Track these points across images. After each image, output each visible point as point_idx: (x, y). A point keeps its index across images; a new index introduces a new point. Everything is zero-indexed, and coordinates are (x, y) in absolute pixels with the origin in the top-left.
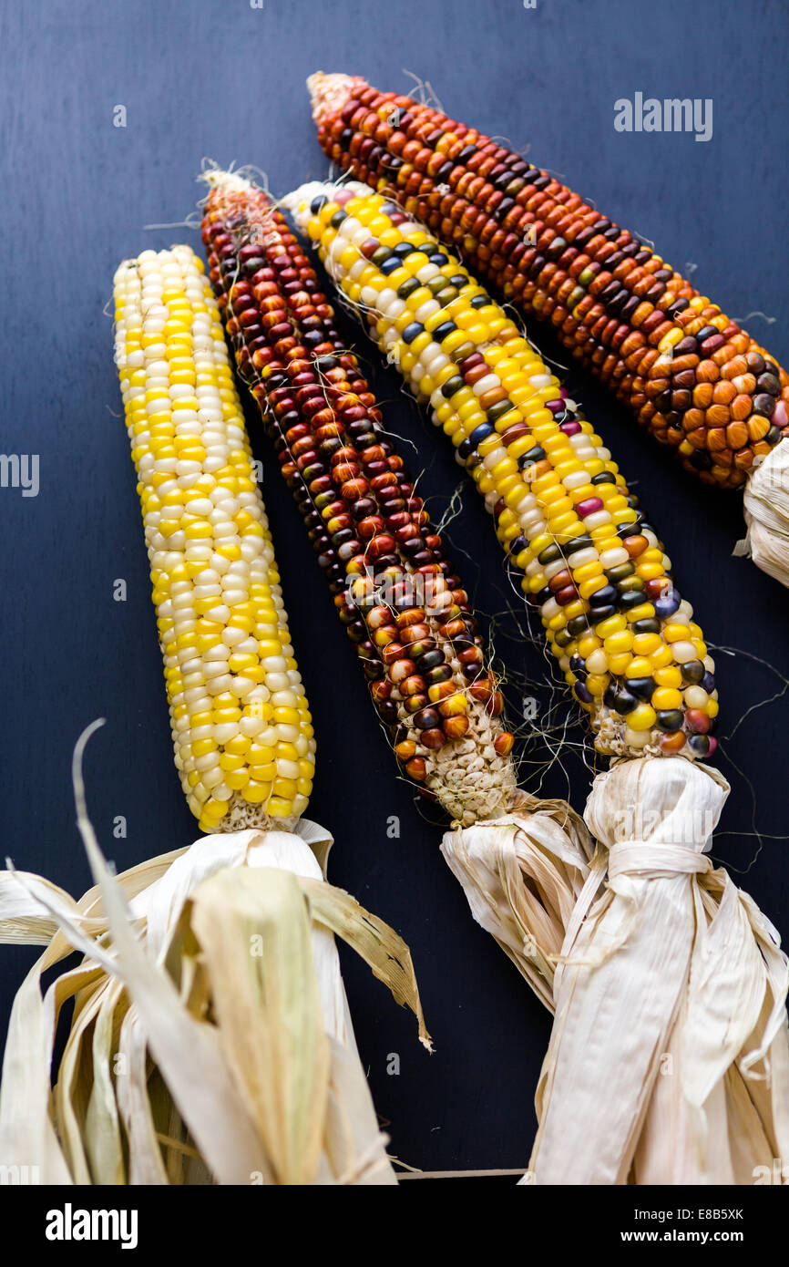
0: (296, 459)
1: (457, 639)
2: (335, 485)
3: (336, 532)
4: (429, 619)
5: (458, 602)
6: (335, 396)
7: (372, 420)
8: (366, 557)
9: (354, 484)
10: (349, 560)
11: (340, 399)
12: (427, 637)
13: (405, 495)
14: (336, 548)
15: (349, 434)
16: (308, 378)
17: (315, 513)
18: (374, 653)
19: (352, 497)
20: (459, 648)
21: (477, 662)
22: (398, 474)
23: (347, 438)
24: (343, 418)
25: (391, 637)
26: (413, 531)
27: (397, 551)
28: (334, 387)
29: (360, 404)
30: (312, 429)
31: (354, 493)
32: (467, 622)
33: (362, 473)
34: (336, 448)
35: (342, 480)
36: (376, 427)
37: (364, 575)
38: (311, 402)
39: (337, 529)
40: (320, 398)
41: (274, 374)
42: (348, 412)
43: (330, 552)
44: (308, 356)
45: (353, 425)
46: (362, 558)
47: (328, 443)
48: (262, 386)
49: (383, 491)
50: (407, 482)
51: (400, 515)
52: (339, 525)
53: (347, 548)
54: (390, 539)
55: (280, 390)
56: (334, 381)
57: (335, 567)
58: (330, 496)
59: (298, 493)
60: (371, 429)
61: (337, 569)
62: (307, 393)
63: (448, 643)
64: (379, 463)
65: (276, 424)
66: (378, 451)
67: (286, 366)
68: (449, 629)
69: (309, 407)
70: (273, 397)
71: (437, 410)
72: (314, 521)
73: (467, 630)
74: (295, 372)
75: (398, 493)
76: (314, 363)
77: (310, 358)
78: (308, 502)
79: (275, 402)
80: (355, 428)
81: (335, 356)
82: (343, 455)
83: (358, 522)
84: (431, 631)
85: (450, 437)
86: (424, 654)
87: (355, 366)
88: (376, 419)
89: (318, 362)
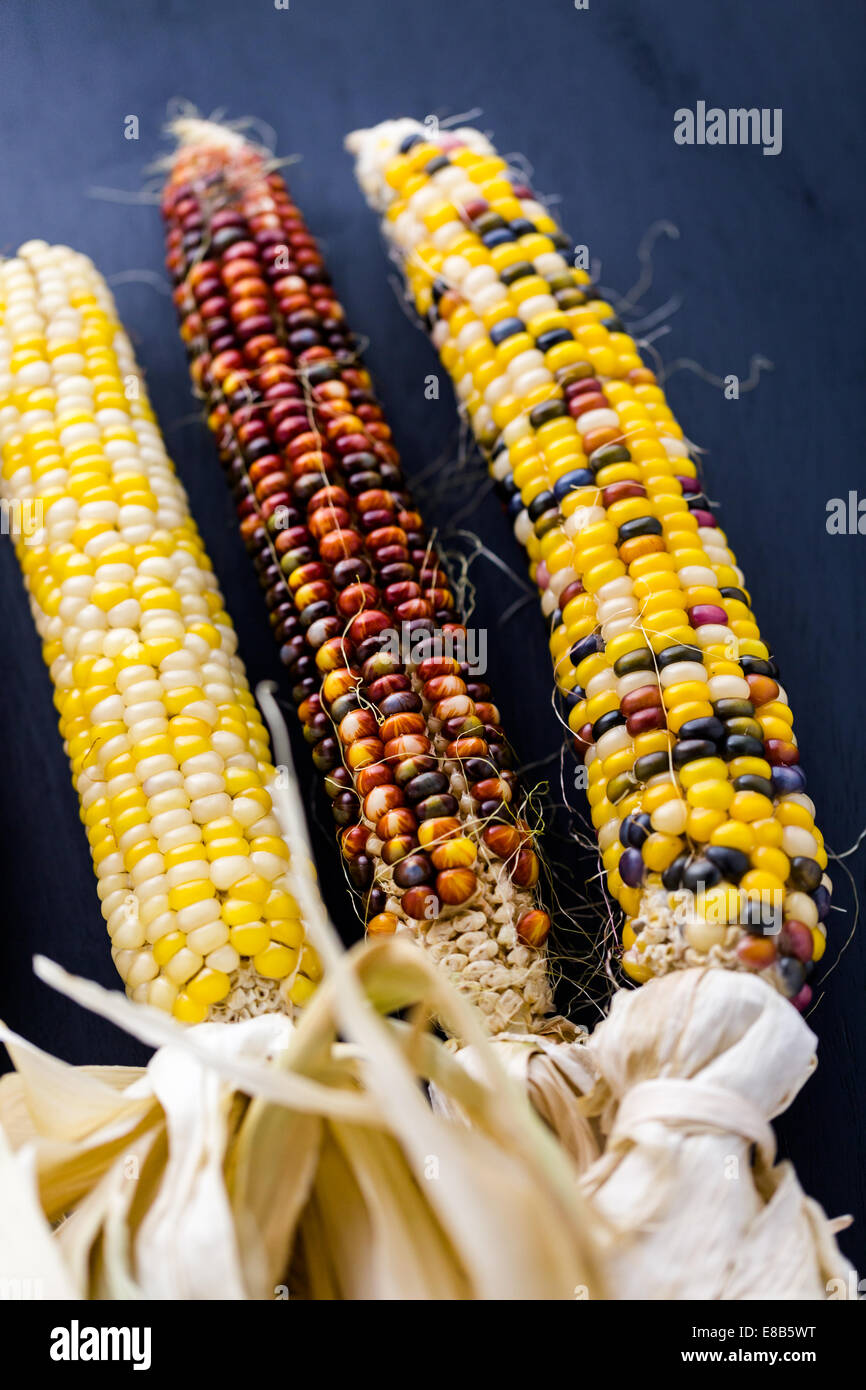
0: (261, 506)
1: (469, 763)
2: (310, 541)
4: (431, 734)
5: (481, 716)
6: (324, 420)
7: (380, 458)
8: (345, 641)
9: (336, 538)
10: (322, 644)
11: (333, 424)
12: (425, 753)
13: (415, 563)
14: (305, 630)
15: (337, 471)
16: (289, 391)
17: (280, 586)
18: (347, 782)
19: (335, 555)
20: (475, 776)
21: (498, 798)
22: (412, 536)
23: (337, 476)
24: (332, 448)
25: (371, 752)
26: (420, 608)
28: (325, 407)
29: (362, 434)
30: (288, 463)
31: (337, 549)
32: (493, 746)
33: (354, 525)
34: (317, 487)
35: (322, 532)
36: (386, 469)
37: (341, 666)
38: (287, 424)
39: (308, 602)
40: (301, 419)
41: (240, 387)
42: (342, 442)
43: (297, 640)
44: (292, 363)
45: (348, 460)
46: (340, 642)
47: (305, 481)
48: (223, 409)
49: (381, 552)
50: (423, 548)
51: (404, 585)
52: (313, 596)
53: (318, 628)
54: (385, 617)
55: (246, 411)
56: (326, 398)
57: (303, 661)
58: (305, 554)
59: (261, 561)
60: (376, 469)
61: (304, 666)
62: (282, 412)
63: (458, 768)
64: (382, 514)
65: (238, 460)
66: (383, 499)
67: (257, 375)
68: (460, 748)
69: (283, 432)
70: (237, 422)
71: (511, 448)
72: (278, 596)
73: (489, 755)
74: (270, 382)
75: (407, 557)
76: (299, 373)
77: (295, 366)
78: (272, 567)
79: (237, 430)
80: (350, 464)
81: (334, 366)
82: (326, 498)
83: (338, 591)
84: (433, 747)
85: (521, 490)
86: (416, 776)
87: (365, 387)
88: (387, 459)
89: (306, 372)
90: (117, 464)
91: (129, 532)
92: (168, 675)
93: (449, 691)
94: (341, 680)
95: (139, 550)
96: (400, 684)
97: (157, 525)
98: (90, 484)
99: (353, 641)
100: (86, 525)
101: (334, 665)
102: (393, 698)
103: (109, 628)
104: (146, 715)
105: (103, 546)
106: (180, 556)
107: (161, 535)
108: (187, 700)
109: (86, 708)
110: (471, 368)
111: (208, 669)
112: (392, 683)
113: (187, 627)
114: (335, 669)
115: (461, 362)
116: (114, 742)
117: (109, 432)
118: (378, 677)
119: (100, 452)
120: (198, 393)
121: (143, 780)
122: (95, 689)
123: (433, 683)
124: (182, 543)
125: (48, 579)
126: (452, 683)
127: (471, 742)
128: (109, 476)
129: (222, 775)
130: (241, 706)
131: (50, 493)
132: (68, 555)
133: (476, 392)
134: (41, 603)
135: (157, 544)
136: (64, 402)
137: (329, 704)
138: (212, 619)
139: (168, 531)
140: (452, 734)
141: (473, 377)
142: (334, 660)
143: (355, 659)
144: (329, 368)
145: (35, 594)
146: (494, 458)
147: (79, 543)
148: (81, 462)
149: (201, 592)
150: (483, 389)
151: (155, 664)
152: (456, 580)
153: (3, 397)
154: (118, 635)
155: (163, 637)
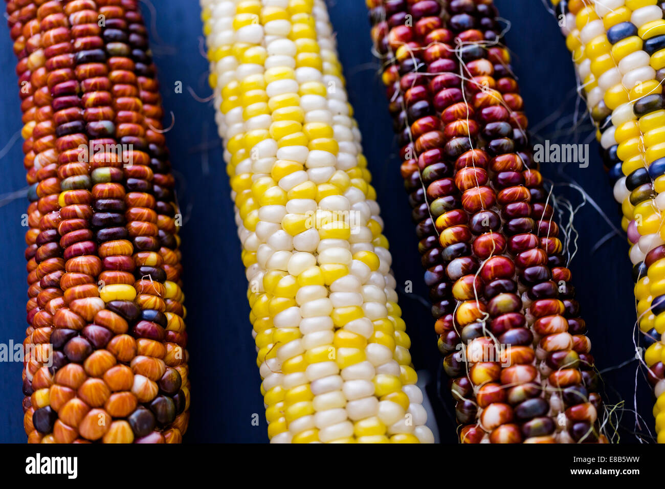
0: (418, 156)
1: (566, 390)
2: (455, 192)
4: (538, 363)
5: (577, 348)
6: (473, 90)
7: (514, 125)
8: (477, 279)
9: (475, 193)
10: (458, 278)
11: (479, 96)
12: (532, 381)
13: (536, 216)
14: (446, 263)
15: (480, 136)
16: (447, 66)
17: (429, 221)
18: (469, 392)
19: (474, 207)
20: (570, 401)
21: (587, 422)
22: (533, 191)
23: (481, 140)
24: (477, 115)
25: (490, 375)
26: (537, 256)
27: (515, 278)
28: (474, 81)
29: (501, 105)
30: (442, 123)
31: (476, 203)
32: (584, 374)
33: (490, 183)
34: (463, 149)
35: (465, 186)
36: (517, 133)
37: (471, 299)
38: (444, 93)
39: (450, 242)
40: (456, 90)
41: (409, 57)
42: (485, 111)
43: (439, 268)
44: (451, 42)
45: (489, 127)
46: (472, 279)
47: (455, 142)
48: (394, 69)
49: (510, 207)
50: (542, 202)
51: (526, 237)
52: (453, 238)
53: (457, 265)
54: (509, 263)
55: (412, 76)
56: (476, 73)
57: (442, 286)
58: (450, 202)
59: (415, 199)
60: (510, 135)
61: (443, 290)
62: (442, 82)
63: (558, 393)
64: (513, 174)
65: (403, 114)
66: (514, 161)
67: (424, 48)
68: (560, 377)
69: (441, 99)
70: (405, 84)
71: (616, 129)
72: (427, 230)
73: (582, 382)
74: (433, 57)
75: (529, 211)
76: (456, 51)
77: (453, 45)
78: (423, 207)
79: (404, 90)
80: (491, 131)
81: (484, 46)
82: (470, 159)
83: (474, 237)
84: (539, 376)
85: (622, 162)
86: (524, 400)
87: (506, 62)
88: (519, 125)
89: (462, 50)
90: (310, 115)
91: (315, 172)
92: (336, 296)
93: (555, 328)
94: (470, 311)
95: (321, 188)
96: (518, 321)
97: (337, 167)
98: (288, 131)
99: (483, 282)
100: (282, 164)
101: (466, 297)
102: (511, 333)
103: (293, 250)
104: (316, 328)
105: (296, 183)
106: (354, 193)
107: (339, 176)
108: (351, 317)
109: (272, 313)
110: (591, 57)
111: (368, 289)
112: (511, 320)
113: (353, 253)
114: (466, 300)
115: (582, 48)
116: (291, 346)
117: (305, 86)
118: (501, 314)
119: (298, 104)
120: (376, 53)
121: (311, 380)
122: (280, 300)
123: (543, 321)
124: (355, 181)
125: (250, 201)
126: (557, 322)
127: (570, 374)
128: (303, 124)
129: (373, 381)
130: (390, 318)
131: (255, 133)
132: (265, 187)
133: (592, 76)
134: (243, 219)
135: (335, 184)
136: (272, 60)
137: (460, 327)
138: (373, 244)
139: (345, 171)
140: (554, 365)
141: (591, 65)
142: (467, 293)
143: (484, 294)
144: (479, 47)
145: (239, 208)
146: (602, 131)
147: (276, 178)
148: (282, 111)
149: (366, 222)
150: (598, 76)
151: (327, 284)
152: (565, 228)
153: (225, 48)
154: (301, 258)
155: (335, 264)
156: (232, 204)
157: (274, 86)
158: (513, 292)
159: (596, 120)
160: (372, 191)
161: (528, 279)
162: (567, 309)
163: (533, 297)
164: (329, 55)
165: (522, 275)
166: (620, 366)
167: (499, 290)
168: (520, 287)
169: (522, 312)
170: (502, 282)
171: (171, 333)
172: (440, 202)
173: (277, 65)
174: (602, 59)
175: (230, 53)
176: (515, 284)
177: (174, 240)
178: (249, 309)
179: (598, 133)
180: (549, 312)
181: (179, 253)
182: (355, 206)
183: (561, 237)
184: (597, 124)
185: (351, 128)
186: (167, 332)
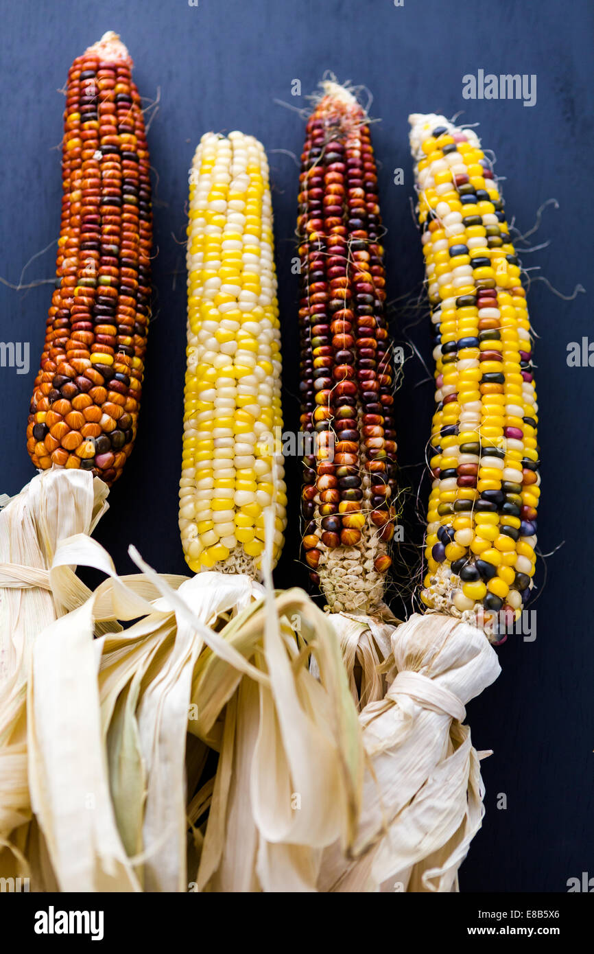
0: (311, 306)
1: (375, 474)
2: (329, 334)
3: (318, 367)
4: (360, 454)
5: (387, 449)
6: (354, 270)
7: (376, 297)
8: (332, 393)
9: (342, 337)
10: (319, 390)
11: (357, 274)
12: (354, 465)
13: (378, 359)
14: (314, 379)
15: (352, 301)
16: (340, 251)
17: (309, 350)
18: (313, 464)
19: (339, 346)
20: (375, 481)
21: (384, 496)
22: (380, 343)
23: (352, 304)
24: (353, 287)
26: (373, 386)
27: (357, 397)
28: (356, 264)
29: (370, 283)
30: (330, 288)
31: (341, 344)
32: (389, 466)
33: (353, 332)
34: (340, 307)
35: (336, 332)
36: (377, 303)
37: (325, 405)
38: (335, 269)
40: (342, 268)
41: (317, 240)
42: (359, 285)
43: (310, 381)
44: (346, 236)
45: (359, 296)
46: (329, 393)
47: (335, 302)
48: (307, 246)
49: (362, 350)
50: (384, 350)
51: (368, 371)
52: (322, 364)
53: (321, 382)
54: (354, 386)
55: (317, 253)
56: (358, 259)
57: (309, 393)
58: (324, 340)
60: (372, 304)
61: (309, 395)
62: (334, 261)
63: (369, 475)
64: (368, 329)
65: (307, 277)
66: (371, 321)
67: (327, 237)
68: (372, 465)
69: (332, 272)
70: (311, 257)
71: (443, 312)
72: (307, 355)
73: (386, 471)
74: (332, 243)
75: (374, 355)
76: (348, 242)
77: (347, 238)
78: (308, 340)
79: (310, 261)
80: (360, 299)
81: (366, 242)
82: (343, 315)
83: (335, 365)
84: (359, 462)
85: (442, 334)
86: (346, 476)
87: (379, 255)
88: (380, 298)
89: (352, 242)
90: (247, 266)
91: (243, 304)
92: (242, 387)
93: (374, 434)
94: (324, 413)
95: (245, 315)
96: (352, 425)
97: (258, 303)
98: (231, 274)
99: (335, 395)
100: (223, 295)
101: (323, 403)
102: (346, 432)
103: (219, 352)
104: (224, 405)
105: (230, 309)
106: (265, 322)
107: (258, 310)
108: (248, 402)
109: (199, 390)
110: (437, 262)
111: (262, 386)
112: (348, 423)
113: (258, 361)
114: (323, 405)
115: (432, 256)
116: (207, 413)
117: (247, 247)
118: (342, 418)
119: (240, 257)
120: (297, 233)
121: (215, 437)
122: (205, 383)
123: (369, 427)
124: (268, 314)
125: (198, 315)
126: (377, 429)
127: (379, 464)
128: (241, 271)
129: (254, 445)
130: (273, 407)
131: (210, 271)
132: (210, 308)
133: (435, 275)
134: (191, 326)
135: (254, 314)
136: (229, 225)
137: (316, 421)
138: (272, 357)
139: (263, 307)
140: (370, 457)
141: (436, 267)
142: (324, 401)
143: (334, 403)
144: (363, 243)
145: (190, 318)
146: (434, 312)
147: (217, 303)
148: (229, 260)
149: (270, 343)
150: (438, 275)
151: (237, 378)
152: (397, 369)
153: (200, 212)
154: (223, 358)
155: (244, 366)
156: (186, 314)
157: (227, 243)
158: (352, 405)
159: (432, 304)
160: (278, 322)
161: (364, 398)
162: (386, 422)
163: (366, 411)
164: (267, 228)
165: (361, 395)
166: (416, 465)
167: (344, 402)
168: (358, 403)
169: (357, 419)
170: (347, 398)
171: (131, 391)
172: (319, 339)
173: (232, 229)
174: (443, 265)
175: (202, 216)
176: (356, 401)
177: (145, 331)
178: (185, 385)
179: (431, 312)
180: (374, 422)
181: (146, 339)
182: (265, 331)
183: (393, 376)
184: (432, 307)
185: (272, 280)
186: (129, 390)
